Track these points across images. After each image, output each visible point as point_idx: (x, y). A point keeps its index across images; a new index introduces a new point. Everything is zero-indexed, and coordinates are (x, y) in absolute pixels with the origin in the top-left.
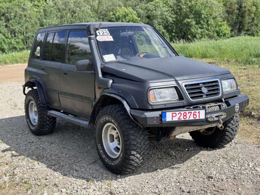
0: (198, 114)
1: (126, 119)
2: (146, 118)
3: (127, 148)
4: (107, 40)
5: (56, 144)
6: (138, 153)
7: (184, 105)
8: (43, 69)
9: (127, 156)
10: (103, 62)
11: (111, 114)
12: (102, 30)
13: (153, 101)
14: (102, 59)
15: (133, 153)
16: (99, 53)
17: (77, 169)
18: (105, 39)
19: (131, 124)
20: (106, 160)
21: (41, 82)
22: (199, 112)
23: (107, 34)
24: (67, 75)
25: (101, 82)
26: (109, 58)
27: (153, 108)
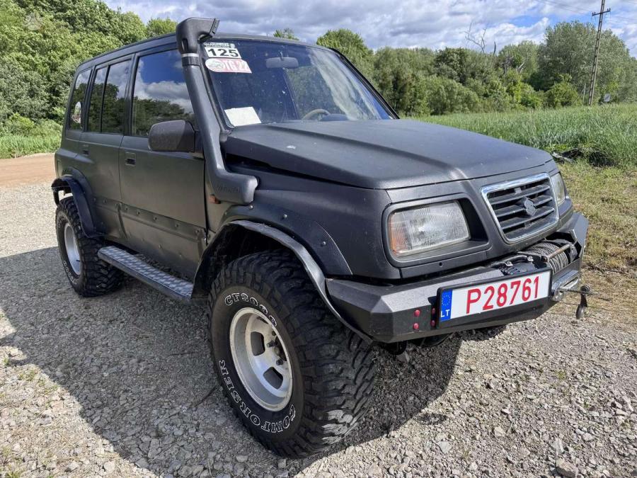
0: (535, 285)
1: (309, 306)
2: (388, 317)
3: (313, 402)
4: (235, 70)
5: (122, 325)
6: (347, 411)
7: (490, 258)
8: (86, 152)
9: (315, 424)
10: (227, 128)
11: (257, 287)
12: (220, 44)
13: (401, 252)
14: (223, 119)
15: (333, 417)
16: (213, 103)
17: (160, 427)
18: (229, 68)
19: (325, 321)
20: (243, 408)
21: (82, 181)
22: (537, 280)
23: (234, 55)
24: (134, 164)
25: (221, 184)
26: (243, 117)
27: (405, 276)
